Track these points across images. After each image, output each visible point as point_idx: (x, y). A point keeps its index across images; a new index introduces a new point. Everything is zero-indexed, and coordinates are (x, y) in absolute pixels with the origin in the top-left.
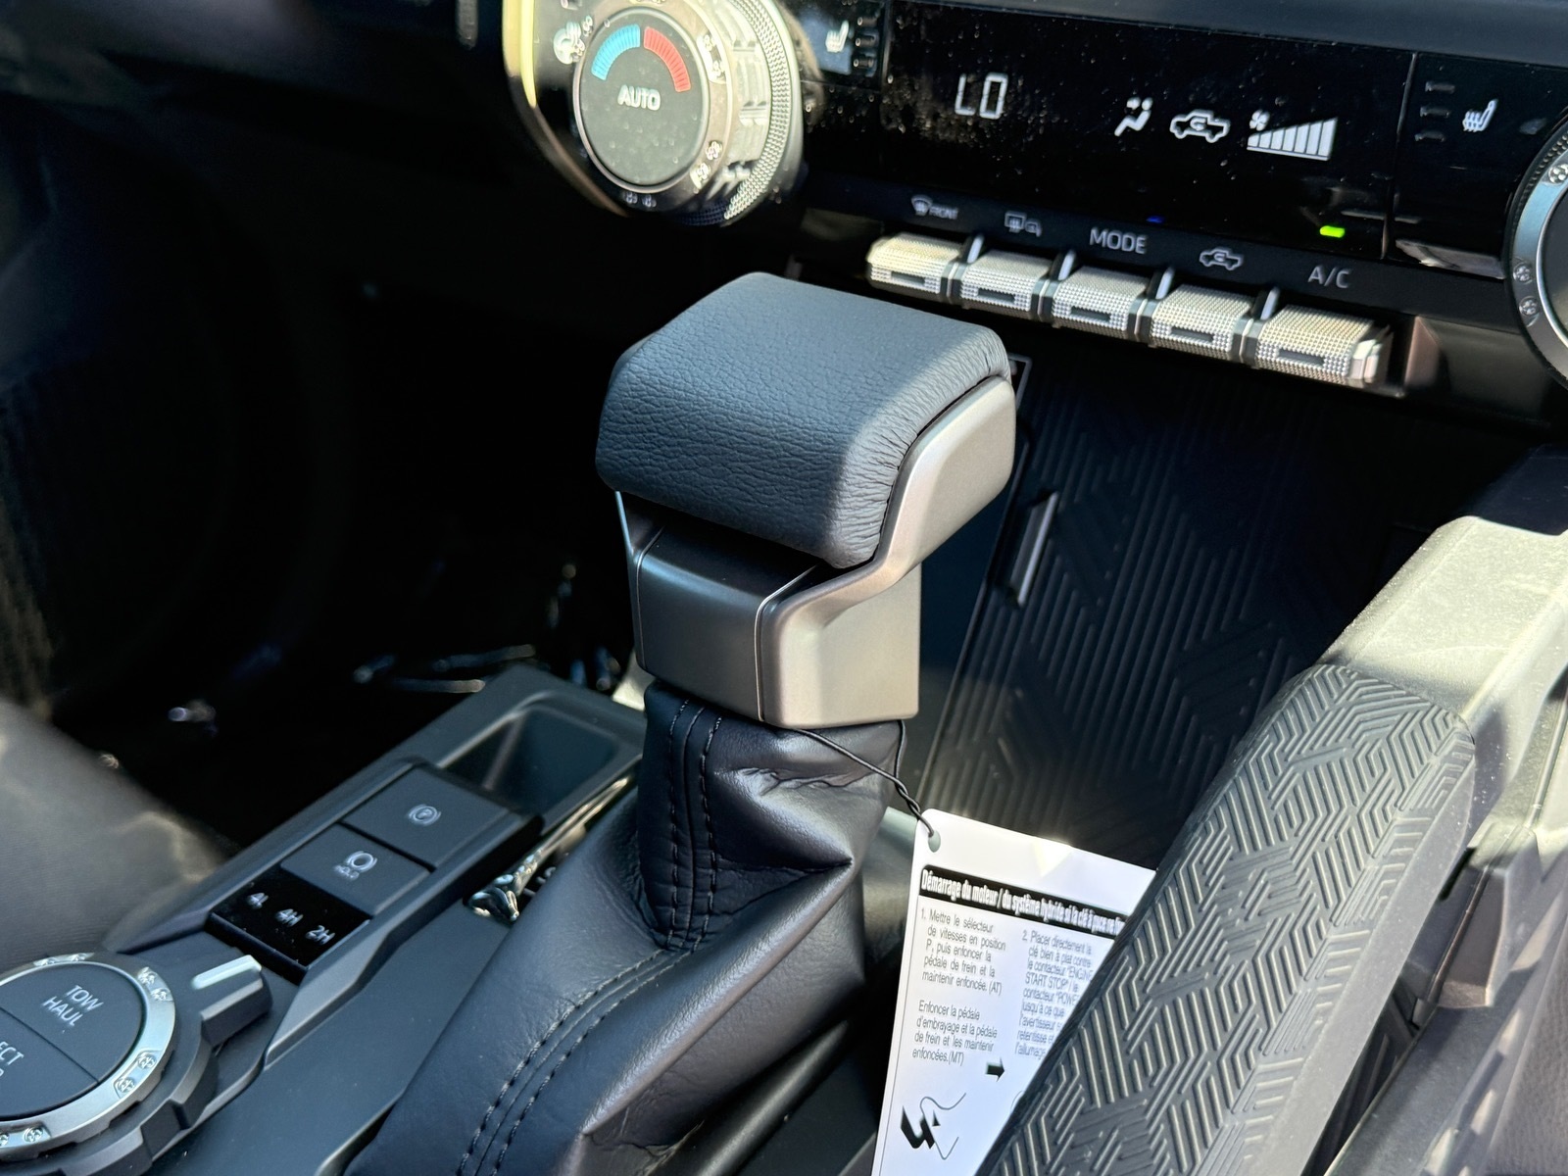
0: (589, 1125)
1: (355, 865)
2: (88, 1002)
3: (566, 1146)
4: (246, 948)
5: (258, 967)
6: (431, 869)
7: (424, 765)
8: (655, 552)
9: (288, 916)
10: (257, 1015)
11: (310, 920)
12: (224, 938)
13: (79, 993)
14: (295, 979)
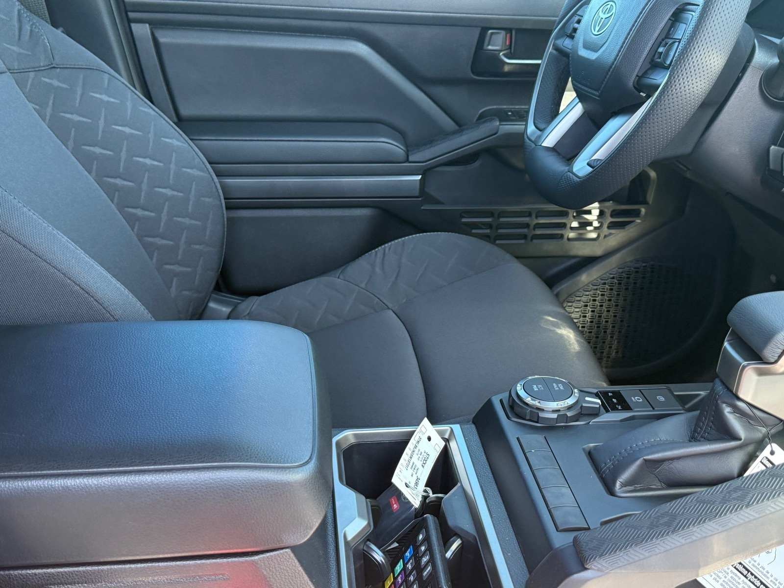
0: (645, 458)
1: (637, 399)
2: (562, 388)
3: (638, 459)
4: (600, 398)
5: (601, 404)
6: (653, 409)
7: (670, 390)
8: (731, 344)
9: (614, 400)
10: (595, 413)
11: (618, 404)
12: (597, 395)
13: (561, 386)
14: (607, 411)
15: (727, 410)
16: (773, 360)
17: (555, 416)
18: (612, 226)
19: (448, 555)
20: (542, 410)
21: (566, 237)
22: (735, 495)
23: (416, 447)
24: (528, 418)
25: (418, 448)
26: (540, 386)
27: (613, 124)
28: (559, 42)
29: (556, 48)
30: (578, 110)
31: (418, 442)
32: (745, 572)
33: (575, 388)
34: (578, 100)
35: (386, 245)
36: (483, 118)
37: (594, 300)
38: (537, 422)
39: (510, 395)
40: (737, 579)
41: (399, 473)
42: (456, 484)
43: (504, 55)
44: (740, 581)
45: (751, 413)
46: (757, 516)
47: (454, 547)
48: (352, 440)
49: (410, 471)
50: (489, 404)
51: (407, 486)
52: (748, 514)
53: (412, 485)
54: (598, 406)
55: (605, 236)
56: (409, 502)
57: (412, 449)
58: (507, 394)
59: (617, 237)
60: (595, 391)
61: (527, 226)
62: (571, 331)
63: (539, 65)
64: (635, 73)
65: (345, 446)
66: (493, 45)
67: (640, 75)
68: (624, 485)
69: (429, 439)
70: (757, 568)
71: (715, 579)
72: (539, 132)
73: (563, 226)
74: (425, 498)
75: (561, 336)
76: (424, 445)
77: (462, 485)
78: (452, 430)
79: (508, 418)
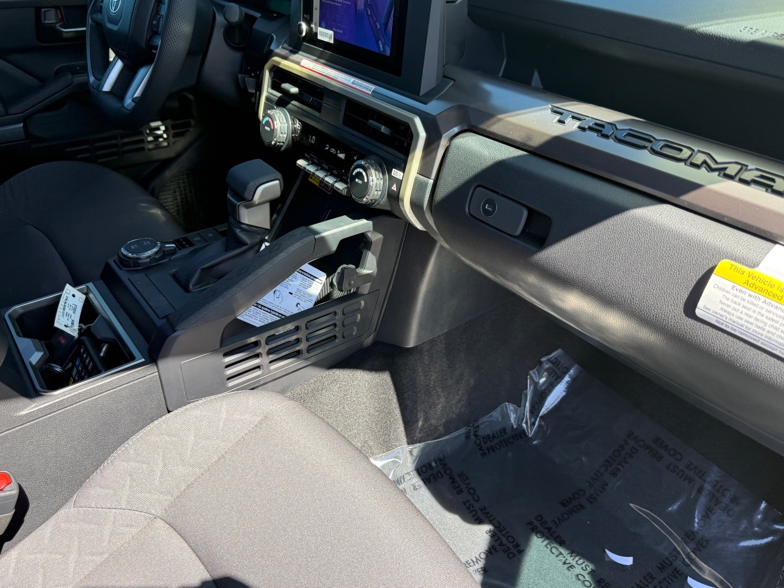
0: (202, 267)
1: (197, 238)
3: (198, 269)
4: (175, 244)
5: (176, 246)
6: (205, 242)
7: (215, 229)
8: (231, 195)
9: (184, 243)
10: (173, 252)
11: (186, 244)
12: (173, 243)
13: (149, 243)
14: (180, 249)
15: (238, 231)
16: (250, 199)
17: (148, 260)
18: (176, 135)
19: (102, 354)
20: (139, 259)
21: (146, 148)
22: (243, 271)
23: (65, 303)
24: (132, 265)
25: (67, 304)
26: (135, 246)
27: (142, 71)
28: (94, 16)
29: (94, 21)
30: (119, 65)
31: (66, 299)
32: (269, 311)
33: (157, 241)
34: (117, 58)
35: (11, 179)
36: (59, 73)
37: (179, 187)
38: (139, 267)
39: (118, 256)
40: (266, 315)
41: (58, 320)
42: (97, 316)
43: (59, 26)
44: (268, 316)
45: (249, 229)
46: (255, 278)
47: (104, 349)
48: (21, 311)
49: (66, 318)
50: (107, 265)
51: (66, 326)
52: (251, 278)
53: (70, 325)
54: (173, 248)
55: (173, 143)
56: (71, 336)
57: (63, 305)
58: (117, 256)
59: (181, 143)
60: (172, 240)
61: (116, 146)
62: (159, 210)
63: (84, 31)
64: (145, 38)
65: (16, 316)
66: (49, 20)
67: (148, 39)
68: (194, 285)
69: (74, 296)
70: (275, 307)
71: (255, 319)
72: (98, 82)
73: (142, 141)
74: (80, 330)
75: (153, 214)
76: (71, 301)
77: (102, 316)
78: (87, 287)
79: (121, 269)
